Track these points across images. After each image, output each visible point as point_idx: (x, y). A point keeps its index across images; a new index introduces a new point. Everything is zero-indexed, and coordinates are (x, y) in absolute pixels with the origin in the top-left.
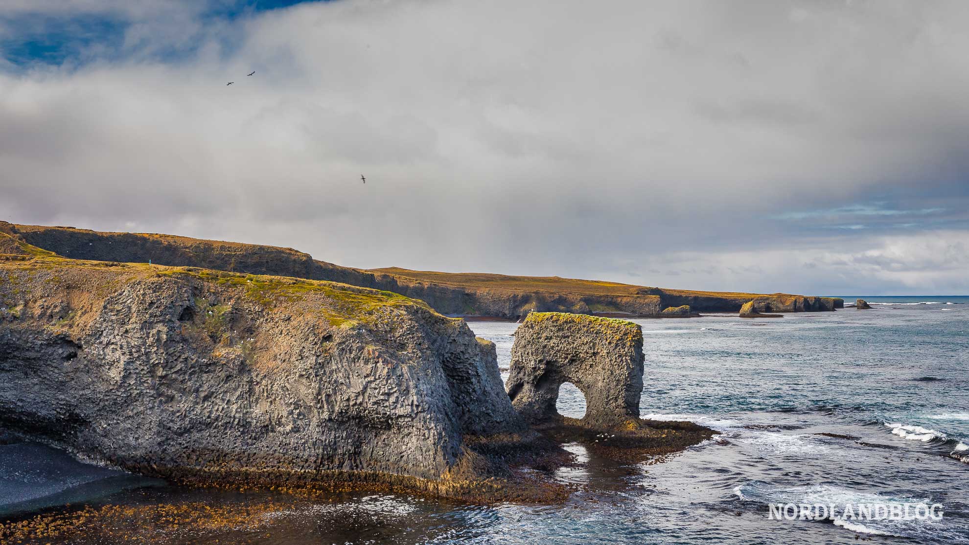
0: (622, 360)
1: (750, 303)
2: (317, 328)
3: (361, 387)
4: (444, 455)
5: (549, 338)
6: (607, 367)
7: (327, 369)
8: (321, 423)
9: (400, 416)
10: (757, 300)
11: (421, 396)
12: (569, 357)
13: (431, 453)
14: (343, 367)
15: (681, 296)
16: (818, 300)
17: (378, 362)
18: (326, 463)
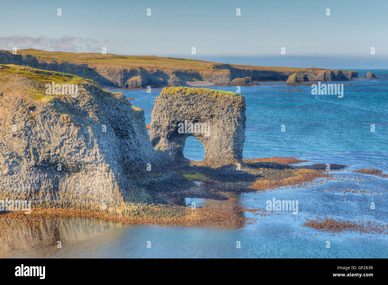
0: (231, 121)
1: (294, 75)
2: (25, 102)
3: (59, 143)
4: (120, 189)
5: (179, 106)
6: (221, 126)
7: (33, 131)
8: (29, 168)
9: (87, 163)
10: (298, 72)
11: (102, 148)
12: (193, 118)
13: (110, 188)
14: (44, 129)
15: (244, 70)
16: (340, 72)
17: (71, 125)
18: (33, 195)
